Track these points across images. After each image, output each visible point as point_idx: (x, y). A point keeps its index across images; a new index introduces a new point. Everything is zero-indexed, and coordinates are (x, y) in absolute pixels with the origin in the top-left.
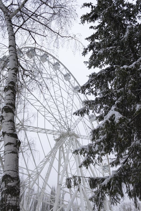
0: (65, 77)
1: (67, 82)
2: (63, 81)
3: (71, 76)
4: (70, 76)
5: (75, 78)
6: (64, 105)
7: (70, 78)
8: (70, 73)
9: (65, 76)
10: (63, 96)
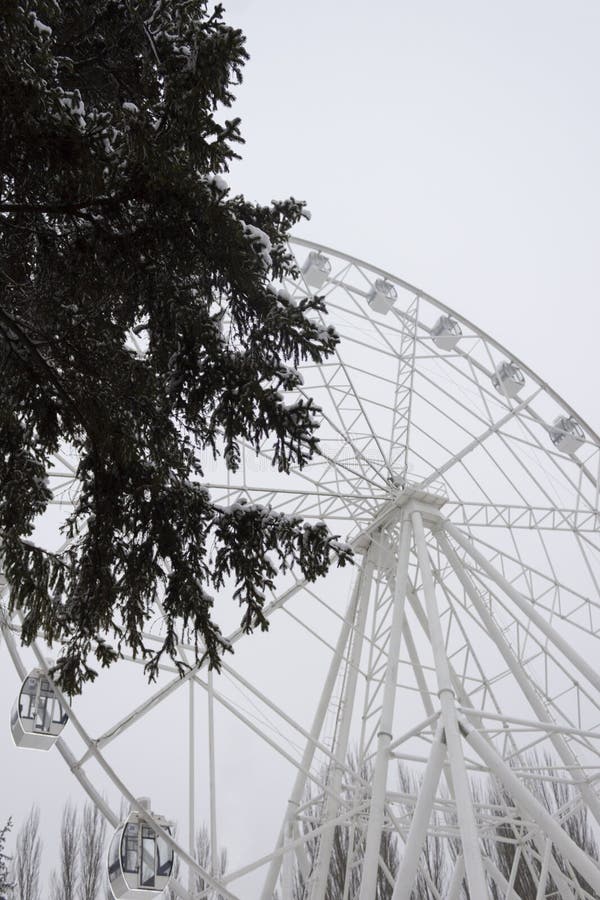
0: (372, 299)
1: (390, 318)
2: (366, 317)
3: (397, 287)
4: (392, 286)
5: (418, 290)
6: (356, 395)
7: (396, 296)
8: (388, 276)
9: (372, 297)
10: (345, 361)
